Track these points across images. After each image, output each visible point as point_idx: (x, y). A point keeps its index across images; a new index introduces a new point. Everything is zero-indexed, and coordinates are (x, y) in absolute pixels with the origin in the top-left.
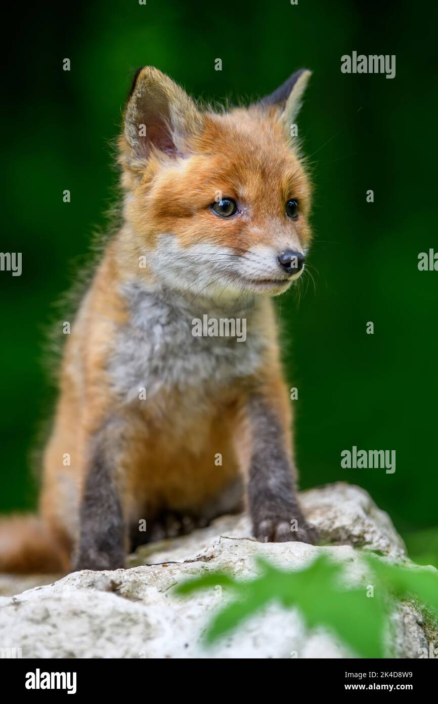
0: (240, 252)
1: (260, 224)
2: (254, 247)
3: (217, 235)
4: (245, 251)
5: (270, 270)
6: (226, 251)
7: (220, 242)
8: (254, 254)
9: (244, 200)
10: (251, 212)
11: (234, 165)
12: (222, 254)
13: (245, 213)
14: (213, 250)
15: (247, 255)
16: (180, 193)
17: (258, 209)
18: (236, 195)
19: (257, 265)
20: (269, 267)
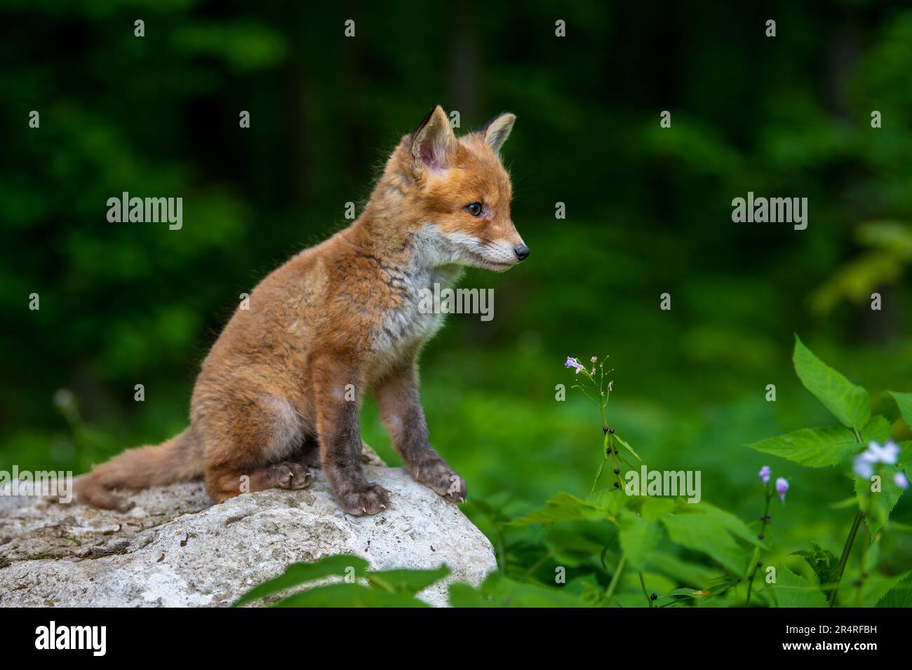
0: (486, 241)
1: (499, 224)
2: (497, 240)
3: (472, 228)
4: (489, 241)
5: (507, 258)
6: (476, 239)
7: (472, 233)
8: (497, 245)
9: (487, 205)
10: (492, 214)
11: (483, 181)
12: (472, 241)
13: (488, 215)
14: (468, 237)
15: (491, 244)
16: (446, 194)
17: (497, 213)
18: (482, 201)
19: (499, 253)
20: (508, 256)
